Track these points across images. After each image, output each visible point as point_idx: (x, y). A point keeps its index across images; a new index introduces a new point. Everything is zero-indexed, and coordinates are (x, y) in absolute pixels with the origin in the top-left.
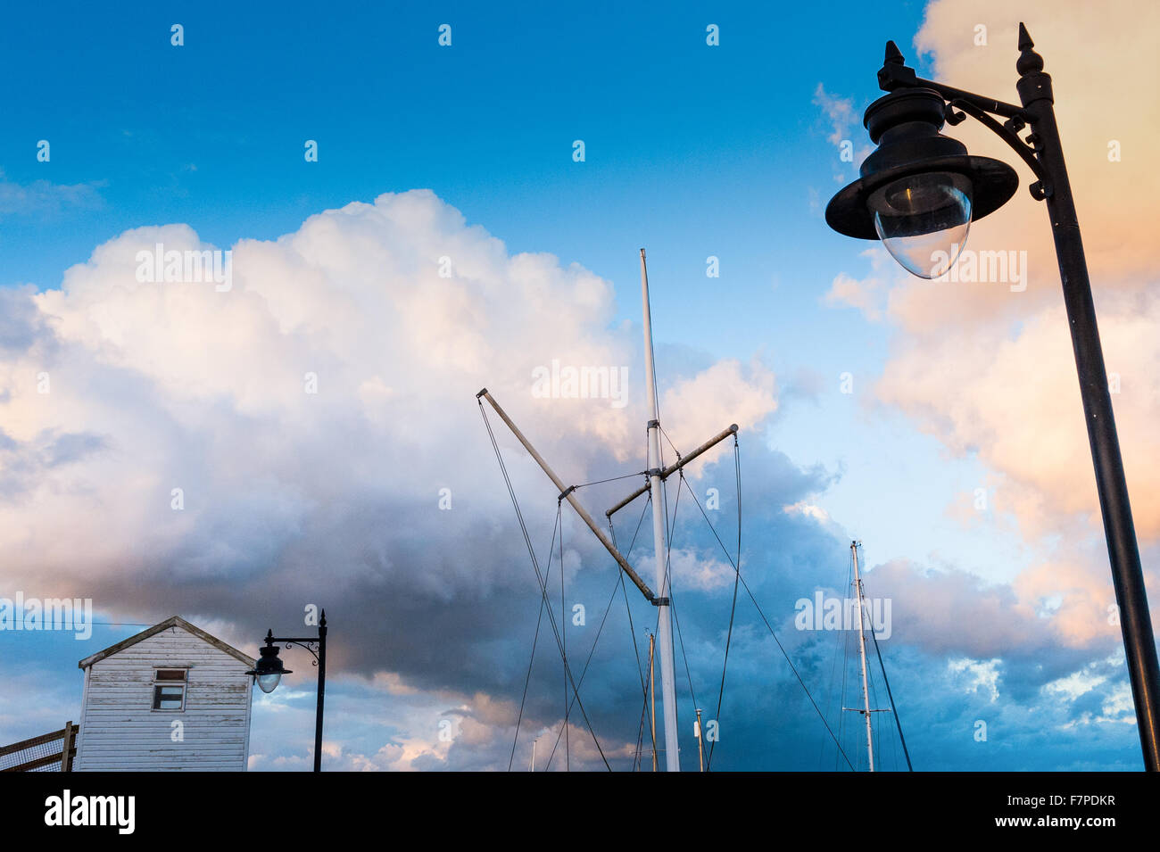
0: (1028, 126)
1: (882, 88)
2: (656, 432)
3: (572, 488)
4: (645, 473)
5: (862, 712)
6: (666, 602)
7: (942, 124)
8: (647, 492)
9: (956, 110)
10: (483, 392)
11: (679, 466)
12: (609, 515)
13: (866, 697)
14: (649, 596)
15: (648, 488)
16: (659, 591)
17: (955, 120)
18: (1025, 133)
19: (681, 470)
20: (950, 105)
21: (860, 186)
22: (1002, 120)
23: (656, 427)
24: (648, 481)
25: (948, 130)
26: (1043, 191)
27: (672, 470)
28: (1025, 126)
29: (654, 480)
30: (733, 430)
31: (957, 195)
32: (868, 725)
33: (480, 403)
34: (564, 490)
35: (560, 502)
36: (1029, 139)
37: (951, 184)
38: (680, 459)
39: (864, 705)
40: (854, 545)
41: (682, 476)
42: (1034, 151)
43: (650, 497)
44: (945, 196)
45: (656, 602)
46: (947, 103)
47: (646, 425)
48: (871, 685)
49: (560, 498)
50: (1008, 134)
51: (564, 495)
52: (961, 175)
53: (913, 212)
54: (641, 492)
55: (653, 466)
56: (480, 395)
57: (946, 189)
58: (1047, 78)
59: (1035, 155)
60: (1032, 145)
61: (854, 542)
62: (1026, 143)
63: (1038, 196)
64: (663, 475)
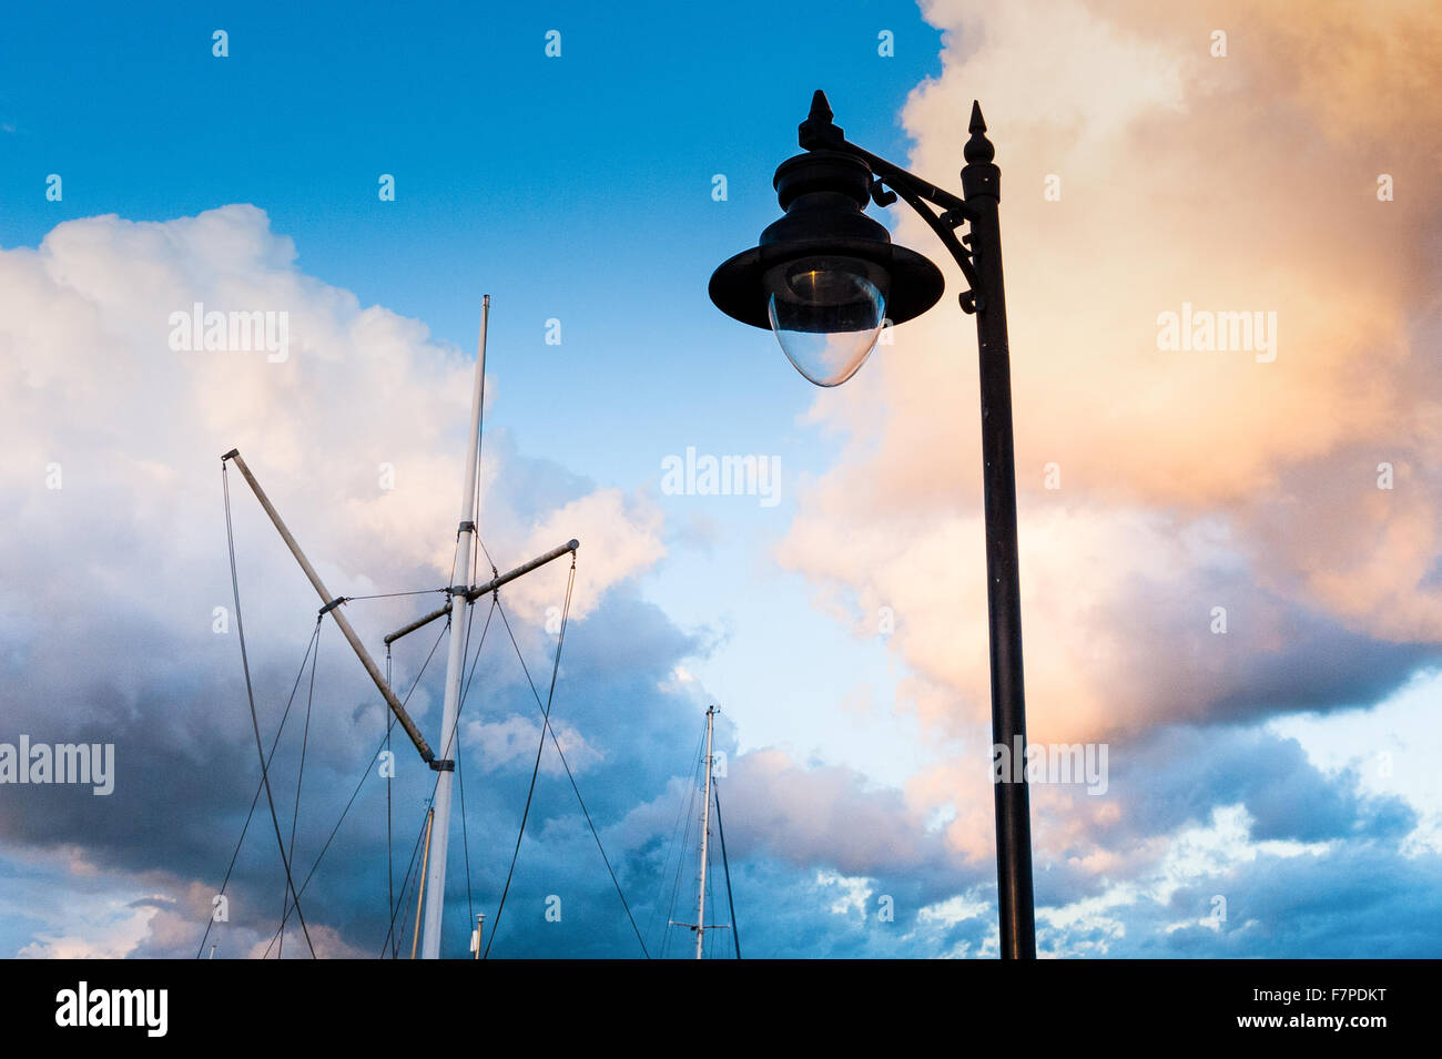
0: (967, 223)
1: (801, 145)
2: (469, 538)
3: (341, 600)
4: (447, 590)
5: (694, 928)
6: (450, 766)
7: (865, 202)
8: (446, 616)
9: (886, 189)
10: (233, 454)
11: (495, 586)
12: (389, 641)
13: (702, 908)
14: (428, 757)
15: (448, 611)
16: (444, 752)
17: (885, 200)
18: (963, 230)
19: (496, 591)
20: (880, 182)
21: (756, 256)
22: (938, 211)
23: (471, 532)
24: (449, 601)
25: (871, 210)
26: (974, 303)
27: (484, 591)
28: (963, 223)
29: (457, 601)
30: (572, 547)
31: (872, 291)
32: (700, 945)
33: (225, 469)
34: (329, 601)
35: (320, 617)
36: (966, 239)
37: (866, 276)
38: (496, 576)
39: (697, 918)
40: (711, 711)
41: (496, 599)
42: (969, 254)
43: (449, 623)
44: (856, 290)
45: (436, 766)
46: (876, 178)
47: (458, 527)
48: (709, 893)
49: (322, 612)
50: (943, 229)
51: (330, 607)
52: (880, 268)
53: (815, 303)
54: (438, 615)
55: (458, 582)
56: (227, 457)
57: (858, 281)
58: (996, 170)
59: (971, 259)
60: (968, 247)
61: (712, 707)
62: (962, 243)
63: (967, 308)
64: (471, 596)
